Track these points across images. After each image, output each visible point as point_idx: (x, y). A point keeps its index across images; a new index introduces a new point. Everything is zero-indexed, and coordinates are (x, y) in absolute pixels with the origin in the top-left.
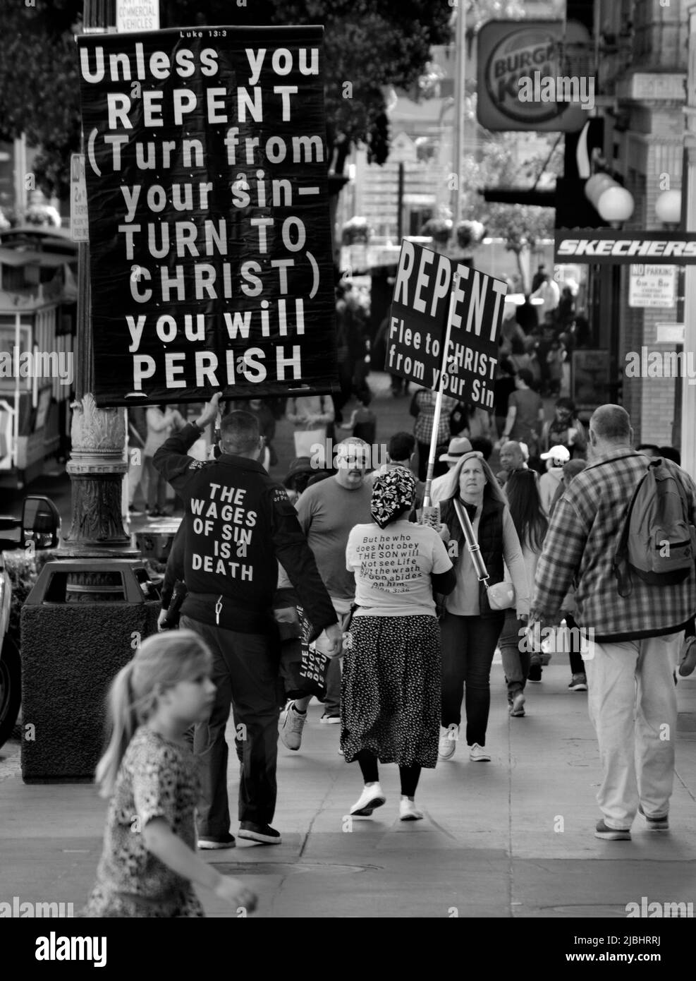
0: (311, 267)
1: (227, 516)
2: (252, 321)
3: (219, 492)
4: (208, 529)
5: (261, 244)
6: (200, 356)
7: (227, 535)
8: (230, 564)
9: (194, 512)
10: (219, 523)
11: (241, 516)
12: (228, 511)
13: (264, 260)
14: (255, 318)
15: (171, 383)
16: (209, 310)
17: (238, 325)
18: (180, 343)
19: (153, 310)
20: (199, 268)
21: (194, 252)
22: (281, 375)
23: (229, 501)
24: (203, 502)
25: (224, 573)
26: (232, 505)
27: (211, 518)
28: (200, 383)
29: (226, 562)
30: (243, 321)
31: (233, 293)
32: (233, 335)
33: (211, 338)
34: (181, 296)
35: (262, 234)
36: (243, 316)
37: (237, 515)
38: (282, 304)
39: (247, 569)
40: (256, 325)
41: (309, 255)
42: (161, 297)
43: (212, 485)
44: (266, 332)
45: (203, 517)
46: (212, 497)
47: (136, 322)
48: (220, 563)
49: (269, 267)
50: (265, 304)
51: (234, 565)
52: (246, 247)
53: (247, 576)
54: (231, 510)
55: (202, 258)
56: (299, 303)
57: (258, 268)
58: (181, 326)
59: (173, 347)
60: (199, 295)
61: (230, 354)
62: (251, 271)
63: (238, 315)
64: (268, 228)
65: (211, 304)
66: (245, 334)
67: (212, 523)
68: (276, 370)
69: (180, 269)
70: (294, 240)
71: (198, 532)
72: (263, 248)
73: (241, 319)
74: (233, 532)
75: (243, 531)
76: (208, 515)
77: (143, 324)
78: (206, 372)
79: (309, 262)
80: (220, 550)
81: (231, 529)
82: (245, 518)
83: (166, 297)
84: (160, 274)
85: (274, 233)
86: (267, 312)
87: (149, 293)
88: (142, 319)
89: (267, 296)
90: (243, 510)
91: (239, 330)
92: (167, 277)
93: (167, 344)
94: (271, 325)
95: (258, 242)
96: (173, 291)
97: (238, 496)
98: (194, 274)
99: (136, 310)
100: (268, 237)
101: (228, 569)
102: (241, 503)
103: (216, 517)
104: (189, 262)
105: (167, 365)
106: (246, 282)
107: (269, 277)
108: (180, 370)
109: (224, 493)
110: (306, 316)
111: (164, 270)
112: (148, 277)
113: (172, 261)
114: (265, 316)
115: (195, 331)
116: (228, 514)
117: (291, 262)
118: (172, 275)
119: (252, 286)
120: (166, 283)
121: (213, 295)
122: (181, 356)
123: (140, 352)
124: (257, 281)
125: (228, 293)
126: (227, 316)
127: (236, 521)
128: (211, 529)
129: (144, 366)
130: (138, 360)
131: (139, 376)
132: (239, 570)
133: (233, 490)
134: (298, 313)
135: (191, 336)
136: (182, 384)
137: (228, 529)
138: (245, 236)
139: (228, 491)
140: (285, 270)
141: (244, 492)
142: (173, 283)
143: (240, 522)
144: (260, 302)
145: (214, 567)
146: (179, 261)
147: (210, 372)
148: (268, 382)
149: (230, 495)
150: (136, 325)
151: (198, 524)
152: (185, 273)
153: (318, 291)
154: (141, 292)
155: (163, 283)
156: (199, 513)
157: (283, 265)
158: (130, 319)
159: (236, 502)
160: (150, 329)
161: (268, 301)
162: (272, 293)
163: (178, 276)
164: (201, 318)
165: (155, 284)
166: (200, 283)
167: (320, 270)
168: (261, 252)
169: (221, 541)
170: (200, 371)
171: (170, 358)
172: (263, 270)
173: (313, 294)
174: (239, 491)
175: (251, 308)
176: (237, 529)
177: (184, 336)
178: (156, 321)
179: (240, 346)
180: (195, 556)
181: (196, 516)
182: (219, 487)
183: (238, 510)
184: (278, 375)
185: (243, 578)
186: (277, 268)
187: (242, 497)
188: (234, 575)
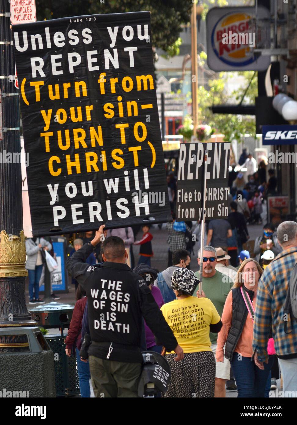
0: (151, 150)
1: (112, 297)
2: (119, 183)
3: (107, 284)
4: (102, 305)
5: (122, 139)
6: (91, 205)
7: (113, 308)
8: (116, 324)
9: (93, 297)
10: (108, 302)
11: (121, 297)
12: (113, 294)
13: (124, 148)
14: (121, 181)
15: (75, 221)
16: (95, 178)
17: (112, 186)
18: (80, 198)
19: (63, 180)
20: (88, 155)
21: (85, 145)
22: (138, 213)
23: (113, 288)
24: (98, 290)
25: (113, 330)
26: (115, 290)
27: (104, 299)
28: (92, 220)
29: (114, 323)
30: (114, 183)
31: (108, 168)
32: (109, 191)
33: (96, 194)
34: (79, 171)
35: (123, 133)
36: (114, 180)
37: (119, 296)
38: (136, 172)
39: (126, 326)
40: (122, 185)
41: (149, 143)
42: (67, 172)
43: (102, 280)
44: (128, 189)
45: (99, 299)
46: (103, 287)
47: (53, 187)
48: (111, 324)
49: (127, 152)
50: (126, 173)
51: (118, 325)
52: (114, 141)
53: (126, 330)
54: (115, 293)
55: (90, 149)
56: (145, 171)
57: (121, 152)
58: (79, 188)
59: (75, 201)
60: (89, 170)
61: (108, 203)
62: (117, 154)
63: (111, 180)
64: (126, 129)
65: (95, 175)
66: (116, 191)
67: (104, 302)
68: (135, 210)
69: (77, 156)
70: (141, 135)
71: (97, 308)
72: (123, 141)
73: (113, 182)
74: (117, 306)
75: (123, 305)
76: (101, 298)
77: (57, 188)
78: (95, 214)
79: (149, 147)
80: (110, 317)
81: (115, 304)
82: (123, 298)
83: (70, 172)
84: (65, 159)
85: (129, 132)
86: (128, 177)
87: (60, 171)
88: (57, 185)
89: (128, 168)
90: (122, 293)
91: (112, 188)
92: (70, 161)
93: (72, 199)
94: (130, 184)
95: (121, 138)
96: (74, 169)
97: (118, 285)
98: (85, 158)
99: (53, 181)
100: (126, 134)
101: (115, 327)
102: (120, 289)
103: (106, 298)
104: (82, 152)
105: (72, 211)
106: (115, 161)
107: (128, 157)
108: (80, 213)
109: (110, 285)
110: (149, 178)
111: (68, 157)
112: (59, 161)
113: (72, 151)
114: (127, 179)
115: (87, 190)
116: (113, 296)
117: (139, 148)
118: (73, 159)
119: (118, 163)
120: (70, 164)
121: (97, 169)
122: (80, 205)
123: (56, 204)
124: (121, 160)
125: (105, 168)
126: (105, 181)
127: (118, 300)
128: (104, 305)
129: (59, 213)
130: (55, 209)
131: (57, 218)
132: (121, 327)
133: (114, 282)
134: (145, 177)
135: (85, 194)
136: (82, 221)
137: (114, 305)
138: (113, 135)
139: (112, 283)
140: (136, 152)
141: (121, 282)
142: (73, 164)
143: (121, 300)
144: (124, 171)
145: (107, 326)
146: (76, 151)
147: (98, 213)
148: (131, 217)
149: (113, 285)
150: (53, 190)
151: (96, 303)
152: (80, 158)
153: (155, 163)
154: (55, 170)
155: (68, 164)
156: (96, 297)
157: (135, 150)
158: (49, 186)
159: (117, 289)
160: (61, 191)
161: (128, 171)
162: (130, 166)
163: (76, 160)
164: (90, 183)
165: (63, 165)
166: (89, 163)
167: (156, 151)
168: (122, 143)
169: (110, 312)
170: (92, 213)
171: (74, 207)
172: (124, 153)
173: (153, 166)
174: (118, 282)
175: (118, 176)
176: (119, 304)
177: (82, 194)
178: (65, 186)
179: (113, 197)
180: (96, 321)
181: (94, 299)
182: (106, 281)
183: (119, 293)
184: (136, 213)
185: (124, 332)
186: (132, 152)
187: (120, 286)
188: (119, 330)
